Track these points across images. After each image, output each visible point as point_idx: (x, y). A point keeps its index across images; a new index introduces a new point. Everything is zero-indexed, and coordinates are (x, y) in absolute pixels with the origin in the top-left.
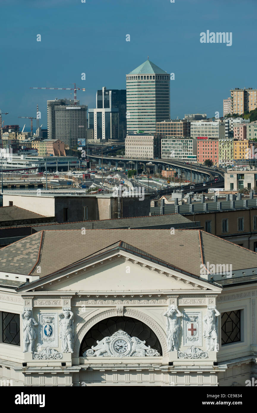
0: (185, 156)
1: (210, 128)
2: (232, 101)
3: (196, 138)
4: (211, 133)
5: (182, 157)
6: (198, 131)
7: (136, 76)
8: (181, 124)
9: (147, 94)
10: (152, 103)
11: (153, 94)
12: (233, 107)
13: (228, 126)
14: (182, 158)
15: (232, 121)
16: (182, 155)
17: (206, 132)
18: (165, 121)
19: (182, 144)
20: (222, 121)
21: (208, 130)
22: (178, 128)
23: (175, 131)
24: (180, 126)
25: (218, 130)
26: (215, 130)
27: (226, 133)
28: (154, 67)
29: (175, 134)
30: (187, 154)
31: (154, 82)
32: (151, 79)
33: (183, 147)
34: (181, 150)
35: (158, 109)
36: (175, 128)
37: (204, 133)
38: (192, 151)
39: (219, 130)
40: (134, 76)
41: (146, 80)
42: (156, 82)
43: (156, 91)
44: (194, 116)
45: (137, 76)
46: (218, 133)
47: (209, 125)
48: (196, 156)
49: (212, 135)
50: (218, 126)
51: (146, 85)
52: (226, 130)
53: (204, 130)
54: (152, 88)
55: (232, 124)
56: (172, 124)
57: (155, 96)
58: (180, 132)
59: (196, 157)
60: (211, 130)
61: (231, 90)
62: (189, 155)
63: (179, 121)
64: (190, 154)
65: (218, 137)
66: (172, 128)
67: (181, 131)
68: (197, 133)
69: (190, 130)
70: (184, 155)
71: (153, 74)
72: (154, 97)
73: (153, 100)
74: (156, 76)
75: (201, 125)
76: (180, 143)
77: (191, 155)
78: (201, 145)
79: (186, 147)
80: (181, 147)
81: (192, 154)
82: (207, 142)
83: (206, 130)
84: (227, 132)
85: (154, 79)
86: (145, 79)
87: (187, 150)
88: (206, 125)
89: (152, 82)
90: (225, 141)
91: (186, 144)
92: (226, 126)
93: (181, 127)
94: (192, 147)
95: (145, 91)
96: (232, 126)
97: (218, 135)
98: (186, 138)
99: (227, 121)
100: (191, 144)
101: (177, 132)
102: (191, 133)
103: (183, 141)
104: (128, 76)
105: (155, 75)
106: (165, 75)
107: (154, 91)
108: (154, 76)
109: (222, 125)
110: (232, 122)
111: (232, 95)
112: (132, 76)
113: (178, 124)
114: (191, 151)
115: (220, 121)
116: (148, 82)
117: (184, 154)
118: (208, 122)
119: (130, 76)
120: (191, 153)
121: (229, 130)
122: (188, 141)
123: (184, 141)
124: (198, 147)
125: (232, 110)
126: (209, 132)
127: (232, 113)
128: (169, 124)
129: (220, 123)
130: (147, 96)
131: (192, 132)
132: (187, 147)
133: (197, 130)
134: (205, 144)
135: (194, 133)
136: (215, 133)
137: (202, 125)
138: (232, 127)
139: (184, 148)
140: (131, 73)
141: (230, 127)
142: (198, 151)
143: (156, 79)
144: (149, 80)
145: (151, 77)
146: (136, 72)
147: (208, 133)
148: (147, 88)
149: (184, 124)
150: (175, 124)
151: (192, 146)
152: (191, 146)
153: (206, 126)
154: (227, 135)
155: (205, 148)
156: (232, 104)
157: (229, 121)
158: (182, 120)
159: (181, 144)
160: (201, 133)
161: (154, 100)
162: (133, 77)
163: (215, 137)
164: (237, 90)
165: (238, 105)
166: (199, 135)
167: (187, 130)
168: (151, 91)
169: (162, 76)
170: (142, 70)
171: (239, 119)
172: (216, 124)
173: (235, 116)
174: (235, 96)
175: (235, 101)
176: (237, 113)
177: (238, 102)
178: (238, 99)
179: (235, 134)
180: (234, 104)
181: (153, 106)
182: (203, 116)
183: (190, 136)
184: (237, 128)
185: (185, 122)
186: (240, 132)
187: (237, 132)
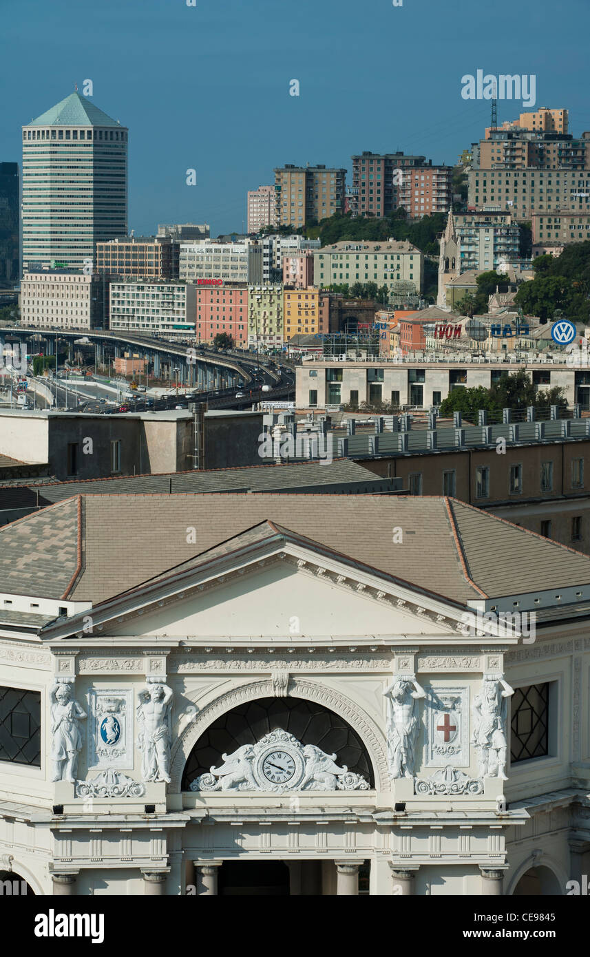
0: (168, 325)
1: (226, 259)
2: (279, 195)
3: (195, 281)
4: (230, 271)
5: (161, 327)
6: (198, 266)
7: (45, 129)
8: (157, 248)
9: (73, 175)
10: (85, 196)
11: (87, 175)
12: (279, 209)
13: (271, 255)
14: (161, 330)
15: (279, 242)
16: (161, 323)
17: (217, 267)
18: (117, 240)
19: (161, 296)
20: (257, 243)
21: (221, 263)
22: (150, 257)
23: (142, 264)
24: (154, 253)
25: (246, 263)
26: (239, 263)
27: (265, 272)
28: (90, 109)
29: (142, 271)
30: (173, 319)
31: (90, 145)
32: (82, 138)
33: (163, 302)
34: (158, 311)
35: (98, 211)
36: (142, 256)
37: (213, 271)
38: (184, 311)
39: (249, 264)
40: (41, 130)
41: (71, 141)
42: (95, 146)
43: (94, 167)
44: (180, 230)
45: (50, 129)
46: (246, 271)
47: (225, 250)
48: (193, 324)
49: (232, 274)
50: (247, 255)
51: (70, 153)
52: (265, 264)
53: (213, 263)
54: (85, 160)
55: (278, 250)
56: (134, 248)
57: (91, 178)
58: (154, 268)
59: (194, 328)
60: (230, 263)
61: (276, 170)
62: (176, 323)
63: (152, 241)
64: (179, 320)
65: (246, 280)
66: (134, 256)
67: (157, 265)
68: (195, 270)
69: (177, 263)
70: (165, 322)
71: (87, 125)
72: (89, 182)
73: (87, 189)
74: (95, 132)
75: (204, 250)
76: (156, 293)
77: (181, 323)
78: (205, 299)
79: (169, 303)
80: (158, 303)
81: (183, 320)
82: (220, 292)
83: (217, 263)
84: (267, 268)
85: (89, 138)
86: (69, 138)
87: (173, 310)
88: (216, 250)
89: (85, 145)
90: (263, 289)
91: (171, 297)
92: (265, 255)
93: (157, 256)
94: (183, 304)
95: (68, 167)
96: (279, 254)
97: (245, 275)
98: (170, 282)
99: (266, 242)
100: (182, 297)
101: (148, 268)
102: (181, 270)
103: (163, 288)
104: (27, 130)
105: (92, 129)
106: (117, 130)
107: (89, 167)
108: (89, 132)
109: (255, 251)
110: (279, 246)
111: (279, 180)
112: (36, 130)
113: (151, 249)
114: (181, 312)
115: (251, 241)
116: (75, 145)
117: (166, 319)
118: (222, 243)
119: (32, 130)
120: (181, 317)
121: (271, 263)
122: (176, 289)
123: (166, 289)
124: (198, 304)
125: (279, 216)
126: (225, 267)
127: (278, 223)
128: (128, 248)
129: (250, 247)
130: (72, 178)
131: (184, 266)
132: (173, 303)
133: (196, 263)
134: (215, 297)
135: (187, 270)
136: (239, 271)
137: (208, 250)
138: (278, 258)
139: (166, 305)
140: (33, 122)
141: (274, 258)
142: (199, 313)
143: (95, 138)
144: (78, 141)
145: (82, 132)
146: (47, 120)
147: (221, 271)
148: (73, 160)
149: (163, 247)
150: (142, 248)
151: (185, 302)
152: (181, 301)
153: (218, 254)
154: (266, 276)
155: (215, 305)
156: (279, 202)
157: (271, 242)
158: (159, 239)
159: (158, 295)
160: (204, 271)
161: (90, 189)
162: (39, 132)
163: (238, 279)
164: (292, 170)
165: (292, 205)
166: (200, 274)
167: (171, 261)
168: (82, 168)
169: (109, 130)
170: (60, 117)
171: (295, 238)
172: (241, 249)
173: (286, 231)
174: (286, 183)
175: (285, 196)
176: (290, 225)
177: (293, 197)
178: (293, 190)
179: (285, 273)
180: (282, 203)
181: (87, 204)
182: (202, 230)
183: (178, 276)
184: (290, 260)
185: (167, 243)
186: (298, 268)
187: (290, 268)
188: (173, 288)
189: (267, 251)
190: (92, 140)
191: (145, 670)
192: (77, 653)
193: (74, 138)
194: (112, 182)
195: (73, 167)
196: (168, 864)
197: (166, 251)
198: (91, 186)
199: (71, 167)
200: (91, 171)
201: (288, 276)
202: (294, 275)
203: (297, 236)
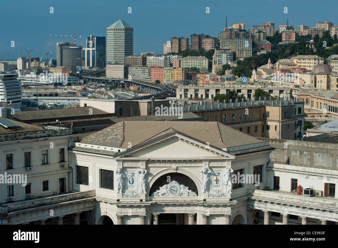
0: (143, 78)
1: (158, 61)
3: (150, 67)
4: (159, 64)
7: (113, 28)
8: (141, 58)
10: (122, 45)
12: (172, 48)
13: (170, 60)
14: (142, 79)
15: (172, 57)
16: (142, 77)
17: (156, 63)
18: (130, 56)
19: (142, 70)
20: (166, 57)
21: (157, 62)
22: (139, 60)
23: (137, 62)
25: (163, 62)
26: (162, 62)
27: (168, 64)
28: (124, 23)
29: (137, 64)
30: (145, 76)
31: (124, 32)
34: (141, 74)
35: (126, 49)
36: (137, 60)
37: (155, 64)
39: (164, 62)
40: (111, 28)
41: (119, 31)
42: (125, 32)
44: (147, 53)
46: (163, 64)
47: (158, 59)
48: (150, 77)
50: (164, 60)
51: (119, 34)
54: (123, 36)
55: (172, 59)
56: (135, 58)
58: (140, 63)
59: (150, 78)
60: (159, 62)
61: (171, 38)
62: (145, 77)
63: (139, 56)
64: (146, 76)
65: (163, 66)
66: (135, 60)
67: (141, 63)
68: (150, 64)
69: (146, 62)
71: (123, 27)
74: (125, 29)
76: (140, 69)
78: (153, 71)
80: (141, 72)
82: (157, 69)
83: (156, 62)
84: (169, 63)
85: (124, 30)
87: (145, 74)
88: (156, 59)
89: (123, 32)
90: (168, 68)
91: (144, 71)
93: (141, 60)
94: (147, 72)
95: (118, 38)
96: (172, 60)
98: (144, 67)
99: (168, 57)
100: (147, 70)
102: (147, 64)
103: (142, 68)
104: (108, 29)
105: (124, 28)
106: (131, 29)
107: (124, 38)
108: (124, 29)
109: (166, 59)
113: (139, 58)
114: (147, 74)
117: (143, 76)
118: (157, 57)
119: (109, 29)
120: (147, 76)
121: (170, 62)
123: (143, 68)
124: (151, 72)
125: (172, 50)
126: (158, 63)
127: (172, 52)
128: (133, 58)
129: (164, 58)
130: (119, 41)
131: (148, 63)
132: (145, 72)
133: (151, 62)
134: (155, 70)
135: (148, 64)
136: (162, 64)
137: (154, 59)
138: (172, 61)
139: (143, 72)
141: (171, 61)
142: (151, 75)
144: (121, 31)
145: (122, 29)
146: (113, 26)
147: (157, 64)
148: (119, 36)
149: (142, 58)
150: (137, 58)
151: (148, 72)
153: (156, 60)
154: (169, 65)
155: (155, 73)
157: (170, 56)
158: (141, 56)
160: (153, 64)
163: (161, 66)
164: (175, 38)
165: (175, 47)
166: (152, 65)
167: (144, 61)
168: (122, 38)
169: (129, 29)
170: (116, 25)
171: (176, 56)
172: (162, 58)
173: (174, 54)
174: (173, 42)
175: (173, 45)
176: (175, 52)
177: (175, 45)
178: (175, 43)
179: (173, 64)
181: (123, 47)
182: (152, 54)
183: (146, 65)
184: (175, 61)
185: (143, 57)
186: (177, 63)
187: (175, 63)
188: (145, 68)
189: (169, 59)
191: (140, 166)
192: (123, 161)
194: (129, 42)
196: (146, 214)
198: (124, 42)
200: (124, 39)
201: (174, 65)
202: (176, 65)
203: (177, 55)
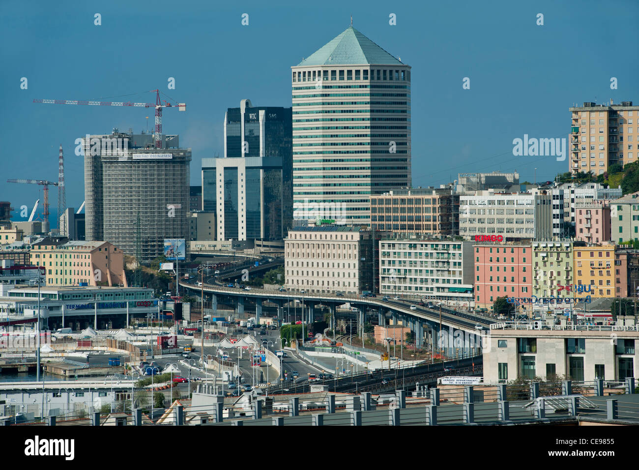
0: (443, 288)
1: (510, 212)
2: (576, 137)
3: (473, 238)
4: (514, 226)
5: (435, 290)
6: (479, 220)
7: (317, 70)
8: (434, 200)
9: (347, 120)
10: (361, 144)
11: (363, 119)
12: (576, 154)
13: (562, 207)
14: (435, 293)
15: (573, 192)
16: (435, 285)
17: (500, 221)
18: (391, 192)
19: (435, 255)
20: (545, 193)
21: (505, 217)
22: (427, 210)
23: (419, 219)
24: (431, 206)
25: (533, 217)
26: (524, 217)
27: (555, 226)
28: (367, 45)
29: (418, 227)
30: (449, 281)
31: (366, 87)
32: (358, 78)
33: (437, 262)
34: (432, 271)
35: (376, 160)
36: (418, 210)
37: (496, 226)
38: (460, 272)
39: (537, 217)
40: (312, 70)
41: (345, 82)
42: (372, 87)
43: (372, 111)
44: (483, 180)
45: (322, 69)
46: (532, 226)
47: (509, 202)
48: (471, 286)
49: (518, 229)
50: (533, 207)
51: (345, 95)
52: (555, 216)
53: (496, 217)
54: (361, 103)
55: (573, 200)
56: (410, 201)
57: (368, 124)
58: (431, 223)
59: (472, 290)
60: (515, 217)
61: (572, 109)
62: (451, 285)
63: (430, 193)
64: (455, 281)
65: (533, 235)
66: (410, 210)
67: (435, 220)
68: (476, 225)
69: (457, 216)
70: (441, 285)
71: (362, 63)
72: (366, 127)
73: (363, 136)
74: (372, 71)
75: (486, 202)
76: (429, 251)
77: (457, 286)
78: (484, 256)
79: (444, 262)
80: (432, 262)
81: (460, 282)
82: (502, 250)
83: (500, 216)
84: (557, 221)
85: (366, 78)
86: (342, 79)
87: (449, 271)
88: (499, 202)
89: (360, 87)
90: (549, 245)
91: (446, 255)
92: (555, 207)
93: (434, 209)
94: (460, 264)
95: (342, 111)
96: (573, 205)
97: (532, 229)
98: (446, 239)
99: (556, 192)
100: (457, 256)
101: (425, 223)
102: (461, 225)
103: (437, 245)
104: (297, 71)
105: (368, 68)
106: (397, 69)
107: (366, 111)
108: (366, 72)
109: (543, 202)
110: (573, 196)
111: (576, 120)
112: (307, 70)
113: (428, 201)
114: (457, 273)
115: (538, 191)
116: (350, 87)
117: (441, 281)
118: (506, 194)
119: (302, 71)
120: (457, 278)
121: (562, 216)
122: (451, 247)
123: (440, 247)
124: (476, 264)
125: (576, 162)
126: (510, 221)
127: (576, 170)
128: (403, 201)
129: (537, 197)
130: (346, 124)
131: (465, 221)
132: (448, 262)
133: (477, 217)
134: (495, 255)
135: (468, 225)
136: (525, 226)
137: (491, 202)
138: (573, 210)
139: (440, 264)
140: (304, 62)
141: (566, 210)
142: (477, 273)
143: (372, 78)
144: (353, 82)
145: (358, 72)
146: (319, 59)
147: (506, 226)
148: (348, 103)
149: (442, 199)
150: (418, 201)
151: (462, 261)
152: (457, 261)
153: (501, 206)
154: (557, 230)
155: (495, 264)
156: (576, 145)
157: (562, 191)
158: (438, 190)
159: (431, 254)
160: (486, 225)
161: (366, 136)
162: (309, 72)
163: (523, 235)
164: (591, 109)
165: (592, 148)
166: (482, 230)
167: (450, 215)
168: (358, 112)
169: (388, 69)
170: (333, 56)
171: (593, 187)
172: (527, 200)
173: (584, 178)
174: (585, 124)
175: (583, 139)
176: (589, 172)
177: (593, 139)
178: (593, 131)
179: (578, 227)
180: (580, 147)
181: (364, 152)
182: (510, 178)
183: (457, 233)
184: (584, 211)
185: (445, 194)
186: (593, 221)
187: (584, 221)
188: (448, 245)
189: (557, 202)
190: (368, 81)
193: (348, 79)
194: (392, 128)
195: (347, 111)
197: (445, 204)
198: (368, 132)
199: (345, 111)
200: (368, 115)
201: (581, 230)
202: (589, 229)
203: (595, 184)
